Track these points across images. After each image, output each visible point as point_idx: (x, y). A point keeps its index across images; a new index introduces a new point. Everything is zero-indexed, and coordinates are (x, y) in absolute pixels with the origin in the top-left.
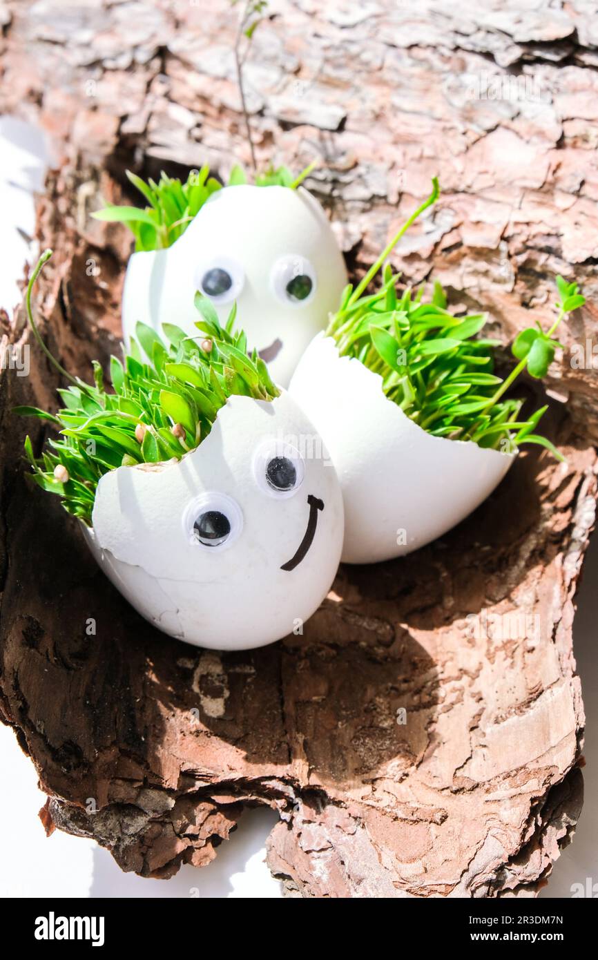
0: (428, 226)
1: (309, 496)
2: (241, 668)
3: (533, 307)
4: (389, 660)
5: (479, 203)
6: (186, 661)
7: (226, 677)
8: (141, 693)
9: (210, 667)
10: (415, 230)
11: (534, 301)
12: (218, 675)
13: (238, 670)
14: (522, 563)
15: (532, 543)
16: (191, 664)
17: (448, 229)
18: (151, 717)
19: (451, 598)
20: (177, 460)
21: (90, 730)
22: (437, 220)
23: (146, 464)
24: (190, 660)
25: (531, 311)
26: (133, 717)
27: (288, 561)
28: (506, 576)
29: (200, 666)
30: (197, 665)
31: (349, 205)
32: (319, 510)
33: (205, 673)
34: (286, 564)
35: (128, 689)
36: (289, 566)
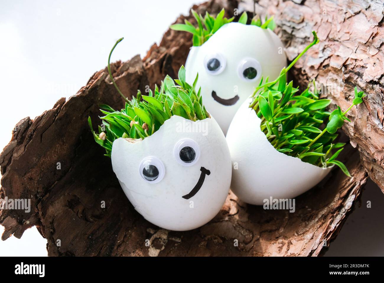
0: (321, 55)
1: (202, 167)
2: (175, 239)
3: (349, 100)
4: (244, 250)
5: (341, 47)
6: (151, 230)
7: (167, 241)
8: (122, 239)
9: (162, 235)
10: (316, 55)
11: (350, 97)
12: (164, 240)
13: (173, 239)
14: (317, 220)
15: (324, 211)
16: (153, 232)
17: (326, 57)
18: (122, 250)
19: (283, 229)
20: (142, 139)
21: (85, 249)
22: (324, 53)
23: (130, 138)
24: (153, 230)
25: (348, 102)
26: (112, 248)
27: (186, 194)
28: (308, 224)
29: (157, 233)
30: (155, 233)
31: (297, 40)
32: (206, 175)
33: (158, 237)
34: (185, 196)
35: (116, 236)
36: (187, 197)
